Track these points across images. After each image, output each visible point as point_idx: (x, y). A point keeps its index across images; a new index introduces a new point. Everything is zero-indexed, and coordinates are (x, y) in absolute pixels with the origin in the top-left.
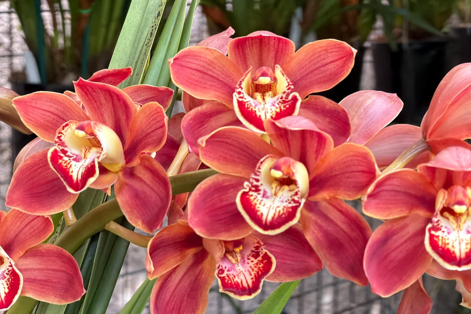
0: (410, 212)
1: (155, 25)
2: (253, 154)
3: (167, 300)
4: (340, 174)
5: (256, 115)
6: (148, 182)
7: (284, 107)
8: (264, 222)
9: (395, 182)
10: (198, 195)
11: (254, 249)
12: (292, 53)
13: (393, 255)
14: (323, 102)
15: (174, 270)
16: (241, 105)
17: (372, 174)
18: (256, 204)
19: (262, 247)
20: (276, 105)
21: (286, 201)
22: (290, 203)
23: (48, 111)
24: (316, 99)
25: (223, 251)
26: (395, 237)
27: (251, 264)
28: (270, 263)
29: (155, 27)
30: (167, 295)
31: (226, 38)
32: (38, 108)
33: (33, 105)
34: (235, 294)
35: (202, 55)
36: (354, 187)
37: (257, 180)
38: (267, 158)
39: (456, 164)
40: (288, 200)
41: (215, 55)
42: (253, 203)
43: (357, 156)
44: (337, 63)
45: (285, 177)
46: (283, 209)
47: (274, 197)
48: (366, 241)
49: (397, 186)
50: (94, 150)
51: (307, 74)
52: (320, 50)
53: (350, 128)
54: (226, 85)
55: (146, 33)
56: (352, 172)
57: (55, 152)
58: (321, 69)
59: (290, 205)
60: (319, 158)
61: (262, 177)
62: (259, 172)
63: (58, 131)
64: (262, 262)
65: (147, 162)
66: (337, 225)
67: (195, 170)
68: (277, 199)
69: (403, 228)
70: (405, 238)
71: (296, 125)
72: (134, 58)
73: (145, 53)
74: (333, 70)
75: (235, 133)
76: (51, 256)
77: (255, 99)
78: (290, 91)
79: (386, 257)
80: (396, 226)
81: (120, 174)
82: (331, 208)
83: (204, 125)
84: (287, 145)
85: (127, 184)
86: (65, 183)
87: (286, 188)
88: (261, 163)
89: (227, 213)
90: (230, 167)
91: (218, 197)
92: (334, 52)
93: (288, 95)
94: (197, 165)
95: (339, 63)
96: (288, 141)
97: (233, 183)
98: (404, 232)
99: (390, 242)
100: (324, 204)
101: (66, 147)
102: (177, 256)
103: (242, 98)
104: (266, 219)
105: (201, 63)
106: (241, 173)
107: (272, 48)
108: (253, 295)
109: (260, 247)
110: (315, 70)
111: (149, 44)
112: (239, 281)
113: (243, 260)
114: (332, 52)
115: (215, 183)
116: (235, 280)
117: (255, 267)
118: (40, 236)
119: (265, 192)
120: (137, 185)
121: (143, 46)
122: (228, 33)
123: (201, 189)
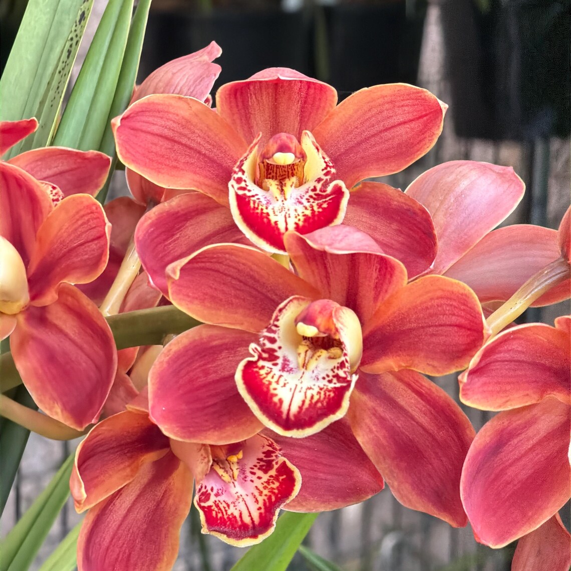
0: (542, 396)
1: (77, 36)
2: (264, 291)
3: (106, 543)
4: (418, 328)
5: (269, 221)
6: (71, 334)
7: (320, 206)
8: (284, 416)
9: (515, 345)
10: (165, 365)
11: (262, 456)
12: (331, 106)
13: (511, 472)
15: (119, 493)
16: (243, 202)
17: (476, 333)
18: (270, 383)
19: (278, 453)
20: (304, 201)
21: (324, 378)
22: (330, 381)
24: (373, 187)
25: (209, 461)
26: (515, 441)
27: (258, 483)
28: (291, 480)
29: (75, 39)
30: (106, 536)
31: (207, 64)
34: (229, 536)
35: (172, 110)
36: (444, 352)
37: (273, 341)
38: (291, 301)
40: (328, 376)
41: (194, 108)
42: (265, 381)
43: (447, 298)
44: (413, 125)
45: (323, 335)
46: (319, 393)
47: (303, 370)
48: (464, 448)
49: (520, 352)
51: (359, 144)
52: (380, 101)
53: (435, 244)
54: (212, 161)
55: (58, 50)
56: (441, 325)
58: (382, 135)
59: (331, 386)
60: (380, 298)
61: (280, 335)
62: (276, 326)
64: (276, 478)
65: (70, 299)
66: (413, 418)
67: (151, 306)
68: (308, 374)
70: (531, 443)
71: (343, 244)
72: (36, 95)
73: (58, 88)
74: (405, 137)
75: (231, 254)
77: (267, 190)
78: (328, 177)
79: (497, 478)
80: (518, 421)
81: (21, 318)
82: (400, 386)
83: (173, 235)
84: (323, 273)
85: (33, 338)
87: (324, 353)
88: (281, 310)
89: (217, 394)
90: (222, 313)
91: (200, 366)
92: (407, 106)
93: (326, 184)
94: (156, 297)
95: (416, 125)
96: (325, 267)
97: (226, 341)
98: (531, 432)
99: (507, 448)
100: (389, 379)
102: (124, 469)
103: (244, 189)
104: (289, 410)
105: (169, 123)
107: (296, 97)
109: (273, 452)
110: (373, 136)
111: (65, 71)
112: (237, 514)
113: (242, 476)
114: (403, 106)
115: (195, 341)
116: (229, 512)
117: (265, 488)
119: (286, 360)
120: (51, 339)
121: (53, 74)
122: (210, 53)
123: (172, 353)
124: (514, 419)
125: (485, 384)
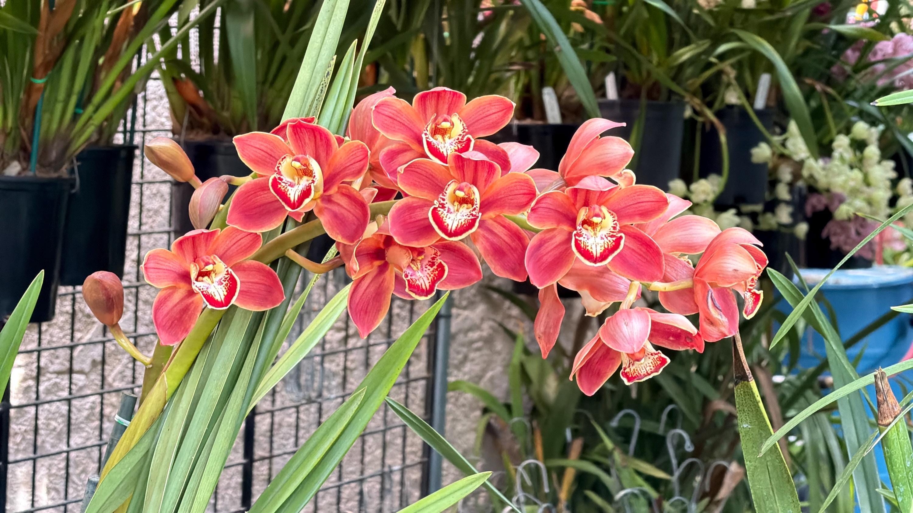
0: (558, 226)
1: (325, 83)
2: (437, 182)
3: (357, 301)
4: (505, 197)
5: (440, 151)
6: (345, 206)
7: (461, 146)
8: (449, 231)
9: (548, 201)
11: (430, 260)
12: (463, 105)
13: (545, 258)
14: (486, 144)
15: (364, 277)
16: (429, 143)
17: (534, 195)
18: (443, 217)
19: (438, 258)
20: (453, 144)
21: (466, 216)
23: (259, 149)
24: (480, 142)
25: (411, 257)
26: (546, 245)
27: (429, 272)
28: (443, 271)
29: (324, 85)
32: (252, 146)
33: (248, 143)
34: (416, 294)
36: (517, 206)
37: (444, 200)
38: (452, 183)
39: (595, 186)
40: (468, 215)
42: (441, 216)
43: (519, 182)
45: (466, 197)
46: (465, 221)
47: (456, 212)
48: (524, 248)
49: (551, 204)
50: (305, 178)
51: (476, 122)
52: (484, 103)
53: (510, 164)
56: (515, 195)
57: (275, 179)
58: (485, 119)
59: (469, 218)
60: (487, 186)
61: (447, 197)
62: (446, 193)
63: (278, 162)
64: (437, 269)
65: (344, 190)
66: (501, 238)
68: (459, 214)
69: (551, 238)
70: (555, 245)
71: (476, 157)
73: (316, 107)
74: (495, 120)
75: (424, 164)
76: (252, 271)
77: (437, 140)
78: (465, 134)
79: (539, 261)
80: (548, 236)
81: (319, 201)
82: (495, 224)
83: (393, 160)
85: (326, 208)
86: (283, 204)
87: (465, 205)
88: (449, 185)
90: (419, 191)
91: (408, 215)
92: (497, 105)
93: (463, 137)
95: (500, 114)
98: (553, 241)
99: (543, 248)
100: (491, 221)
101: (282, 175)
102: (368, 265)
103: (428, 138)
104: (451, 229)
106: (426, 196)
107: (447, 101)
108: (429, 297)
109: (436, 258)
110: (480, 119)
111: (320, 99)
112: (420, 284)
113: (422, 268)
114: (495, 105)
115: (407, 203)
116: (417, 283)
117: (432, 274)
118: (246, 252)
119: (449, 209)
120: (335, 208)
121: (313, 102)
122: (390, 91)
123: (397, 208)
124: (547, 235)
125: (535, 217)
